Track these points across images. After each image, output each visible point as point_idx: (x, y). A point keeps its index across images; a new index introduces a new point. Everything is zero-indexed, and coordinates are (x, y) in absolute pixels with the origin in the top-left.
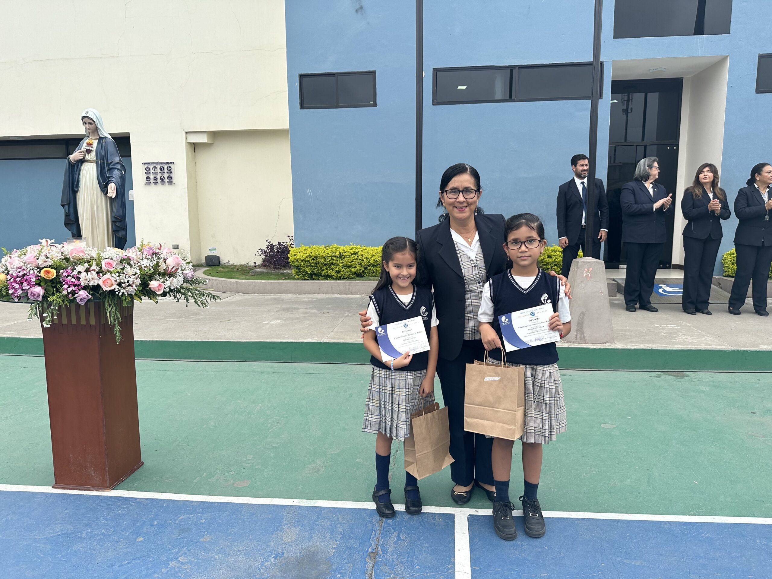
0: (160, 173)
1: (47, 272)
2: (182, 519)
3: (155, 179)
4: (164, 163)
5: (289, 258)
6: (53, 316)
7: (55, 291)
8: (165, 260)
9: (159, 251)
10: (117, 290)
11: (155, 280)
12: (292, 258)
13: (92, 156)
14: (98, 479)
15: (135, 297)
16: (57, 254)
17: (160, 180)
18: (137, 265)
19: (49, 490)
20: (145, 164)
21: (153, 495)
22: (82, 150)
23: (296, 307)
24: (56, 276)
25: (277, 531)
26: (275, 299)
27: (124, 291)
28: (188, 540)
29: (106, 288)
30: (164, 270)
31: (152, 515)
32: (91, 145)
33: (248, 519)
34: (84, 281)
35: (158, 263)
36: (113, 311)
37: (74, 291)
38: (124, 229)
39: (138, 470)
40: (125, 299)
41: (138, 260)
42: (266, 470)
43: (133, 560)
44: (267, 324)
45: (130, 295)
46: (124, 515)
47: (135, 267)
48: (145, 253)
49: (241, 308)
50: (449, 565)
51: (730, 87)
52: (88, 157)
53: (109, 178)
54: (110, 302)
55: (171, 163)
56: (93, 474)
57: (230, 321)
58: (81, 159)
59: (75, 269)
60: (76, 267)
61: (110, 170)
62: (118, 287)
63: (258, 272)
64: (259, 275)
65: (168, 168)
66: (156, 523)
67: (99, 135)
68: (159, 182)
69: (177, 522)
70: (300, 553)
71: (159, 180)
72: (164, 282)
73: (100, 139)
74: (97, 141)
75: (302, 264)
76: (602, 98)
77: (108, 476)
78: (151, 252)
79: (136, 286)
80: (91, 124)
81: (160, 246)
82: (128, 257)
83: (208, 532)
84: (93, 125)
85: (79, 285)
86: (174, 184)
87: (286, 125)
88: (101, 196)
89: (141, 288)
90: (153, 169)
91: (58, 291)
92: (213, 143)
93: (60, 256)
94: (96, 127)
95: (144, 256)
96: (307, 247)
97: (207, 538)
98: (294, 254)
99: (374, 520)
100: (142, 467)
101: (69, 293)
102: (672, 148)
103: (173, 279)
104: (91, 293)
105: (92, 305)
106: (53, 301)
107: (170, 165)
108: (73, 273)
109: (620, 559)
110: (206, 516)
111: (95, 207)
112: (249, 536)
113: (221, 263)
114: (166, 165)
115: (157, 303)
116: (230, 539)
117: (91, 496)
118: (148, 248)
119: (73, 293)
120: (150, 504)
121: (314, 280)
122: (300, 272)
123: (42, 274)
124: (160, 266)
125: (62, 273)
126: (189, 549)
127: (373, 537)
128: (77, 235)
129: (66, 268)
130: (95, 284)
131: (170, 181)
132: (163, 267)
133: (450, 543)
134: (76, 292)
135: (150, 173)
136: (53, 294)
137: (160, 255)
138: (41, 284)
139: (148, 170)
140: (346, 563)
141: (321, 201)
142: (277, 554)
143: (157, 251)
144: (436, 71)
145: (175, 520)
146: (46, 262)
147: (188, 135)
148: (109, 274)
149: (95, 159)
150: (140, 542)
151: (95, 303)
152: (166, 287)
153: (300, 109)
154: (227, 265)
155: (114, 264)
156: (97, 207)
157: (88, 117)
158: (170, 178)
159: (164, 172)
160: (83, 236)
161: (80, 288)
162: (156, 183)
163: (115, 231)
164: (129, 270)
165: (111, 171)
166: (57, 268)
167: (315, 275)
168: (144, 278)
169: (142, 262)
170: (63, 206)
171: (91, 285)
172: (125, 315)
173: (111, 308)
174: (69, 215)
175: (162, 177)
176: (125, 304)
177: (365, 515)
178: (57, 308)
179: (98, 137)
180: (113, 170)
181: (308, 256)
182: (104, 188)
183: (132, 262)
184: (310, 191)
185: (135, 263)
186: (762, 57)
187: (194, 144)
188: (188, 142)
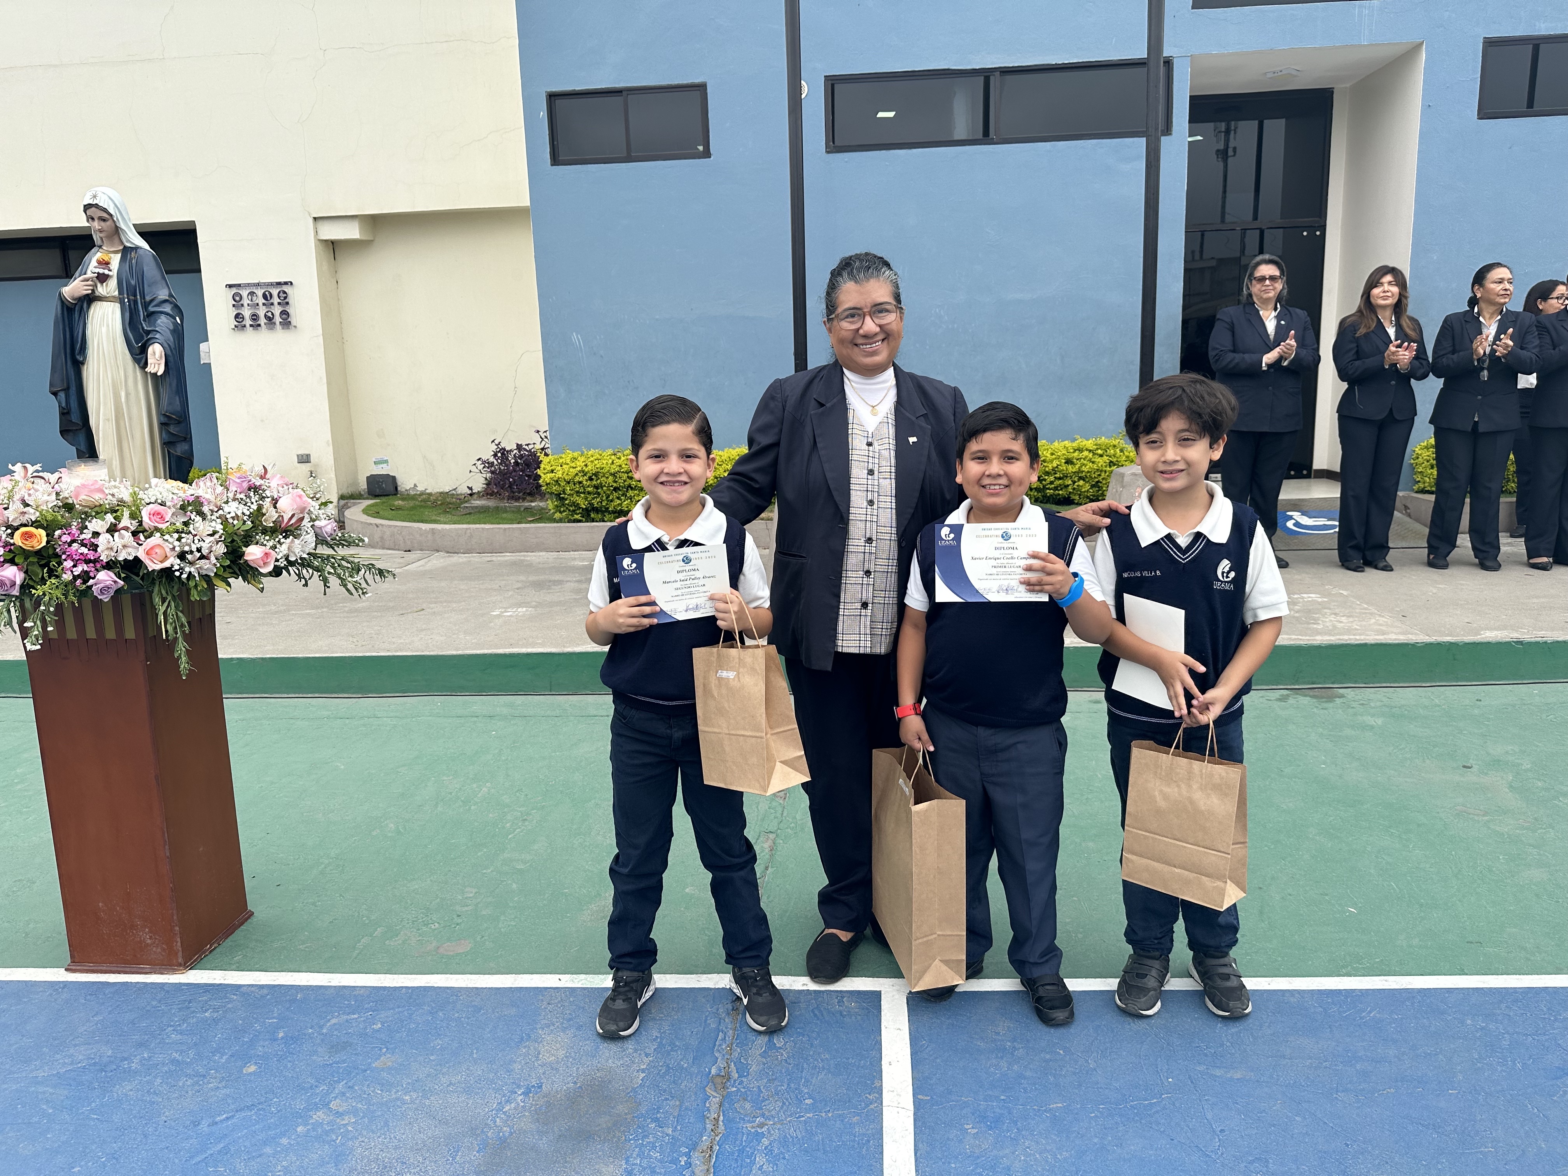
0: (264, 304)
1: (28, 536)
2: (335, 1024)
3: (255, 317)
4: (271, 284)
5: (540, 477)
6: (44, 627)
7: (45, 575)
8: (275, 502)
9: (262, 482)
10: (177, 567)
11: (257, 543)
12: (545, 478)
13: (110, 288)
14: (159, 950)
15: (217, 582)
16: (46, 498)
17: (266, 321)
18: (217, 515)
19: (59, 975)
20: (230, 286)
21: (275, 978)
22: (89, 274)
23: (557, 578)
24: (48, 542)
25: (527, 1040)
26: (514, 564)
27: (192, 570)
28: (347, 1066)
29: (153, 566)
30: (273, 522)
31: (274, 1018)
32: (107, 263)
33: (468, 1018)
34: (106, 552)
35: (260, 507)
36: (172, 611)
37: (86, 573)
38: (187, 438)
39: (242, 927)
40: (196, 586)
41: (219, 503)
42: (502, 918)
43: (237, 1111)
44: (498, 616)
45: (206, 578)
46: (216, 1021)
47: (213, 517)
48: (233, 488)
49: (443, 584)
50: (870, 1094)
51: (1427, 107)
52: (101, 290)
53: (148, 332)
54: (163, 592)
55: (286, 283)
56: (149, 941)
57: (422, 612)
58: (87, 295)
59: (86, 527)
60: (87, 523)
61: (151, 316)
62: (178, 561)
63: (476, 507)
64: (479, 512)
65: (281, 294)
66: (281, 1035)
67: (123, 243)
68: (262, 324)
69: (325, 1031)
70: (575, 1083)
71: (263, 321)
72: (274, 548)
73: (126, 251)
74: (119, 255)
75: (568, 488)
76: (1170, 134)
77: (179, 944)
78: (245, 485)
79: (216, 559)
80: (104, 220)
81: (263, 471)
82: (198, 497)
83: (387, 1049)
84: (108, 223)
85: (96, 561)
86: (295, 327)
87: (524, 200)
88: (135, 372)
89: (228, 563)
90: (250, 297)
91: (52, 573)
92: (371, 239)
93: (52, 500)
94: (116, 226)
95: (231, 495)
96: (576, 454)
97: (386, 1060)
98: (549, 468)
99: (721, 1010)
100: (249, 920)
101: (75, 578)
102: (1312, 234)
103: (292, 541)
104: (123, 575)
105: (126, 600)
106: (44, 594)
107: (285, 288)
108: (82, 537)
109: (1202, 1068)
110: (382, 1016)
111: (123, 394)
112: (472, 1053)
113: (399, 489)
114: (277, 288)
115: (262, 590)
116: (433, 1061)
117: (146, 984)
118: (239, 478)
119: (85, 577)
120: (268, 997)
121: (593, 521)
122: (563, 505)
123: (17, 539)
124: (265, 515)
125: (60, 537)
126: (350, 1084)
127: (720, 1045)
128: (89, 453)
129: (67, 526)
130: (131, 558)
131: (286, 323)
132: (270, 517)
133: (872, 1050)
134: (92, 574)
135: (242, 305)
136: (43, 581)
137: (264, 491)
138: (16, 560)
139: (237, 301)
140: (667, 1099)
141: (602, 356)
142: (527, 1088)
143: (259, 483)
144: (833, 83)
145: (321, 1027)
146: (24, 513)
147: (320, 223)
148: (158, 535)
149: (116, 293)
150: (251, 1073)
151: (133, 595)
152: (279, 557)
153: (552, 165)
154: (412, 493)
155: (168, 514)
156: (127, 395)
157: (96, 206)
158: (285, 314)
159: (272, 304)
160: (101, 457)
161: (98, 566)
162: (256, 326)
163: (168, 444)
164: (200, 526)
165: (152, 318)
166: (49, 527)
167: (597, 510)
168: (233, 541)
169: (227, 508)
170: (55, 394)
171: (121, 558)
172: (197, 617)
173: (166, 604)
174: (68, 413)
175: (269, 314)
176: (195, 596)
177: (704, 1000)
178: (52, 609)
179: (121, 248)
180: (156, 316)
181: (580, 471)
182: (139, 355)
183: (205, 509)
184: (577, 337)
185: (212, 511)
186: (1490, 44)
187: (333, 242)
188: (322, 240)
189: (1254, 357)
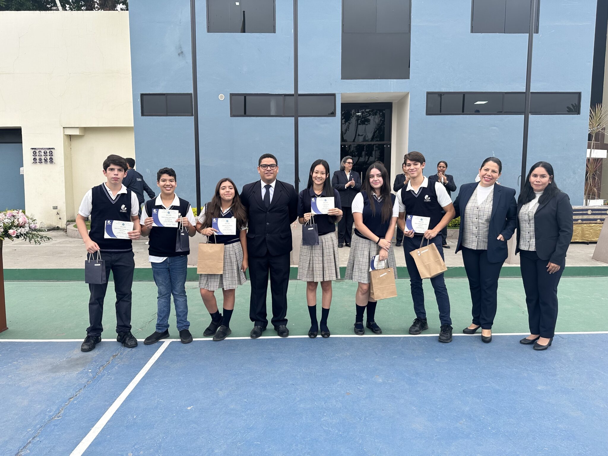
0: (44, 155)
2: (24, 348)
3: (40, 159)
4: (47, 149)
8: (18, 219)
11: (12, 229)
17: (44, 161)
18: (2, 222)
20: (32, 149)
21: (10, 340)
28: (24, 355)
30: (17, 224)
31: (8, 347)
35: (14, 220)
39: (4, 331)
41: (3, 219)
42: (77, 329)
48: (7, 216)
51: (411, 111)
55: (52, 148)
65: (50, 152)
66: (9, 350)
68: (43, 162)
69: (21, 349)
71: (43, 161)
72: (17, 230)
76: (335, 116)
78: (11, 215)
83: (37, 352)
86: (55, 163)
87: (132, 124)
89: (4, 233)
90: (39, 153)
92: (84, 135)
95: (7, 217)
97: (35, 354)
100: (6, 330)
102: (387, 146)
103: (22, 229)
107: (52, 150)
110: (37, 346)
112: (57, 352)
114: (49, 150)
115: (13, 241)
116: (46, 354)
118: (9, 213)
131: (51, 162)
132: (16, 223)
135: (36, 155)
137: (16, 217)
139: (35, 153)
143: (15, 215)
144: (232, 96)
147: (65, 129)
152: (18, 233)
158: (51, 159)
159: (47, 155)
162: (41, 162)
168: (6, 228)
169: (5, 220)
175: (46, 159)
184: (148, 170)
186: (428, 94)
187: (70, 135)
188: (65, 135)
189: (343, 185)
